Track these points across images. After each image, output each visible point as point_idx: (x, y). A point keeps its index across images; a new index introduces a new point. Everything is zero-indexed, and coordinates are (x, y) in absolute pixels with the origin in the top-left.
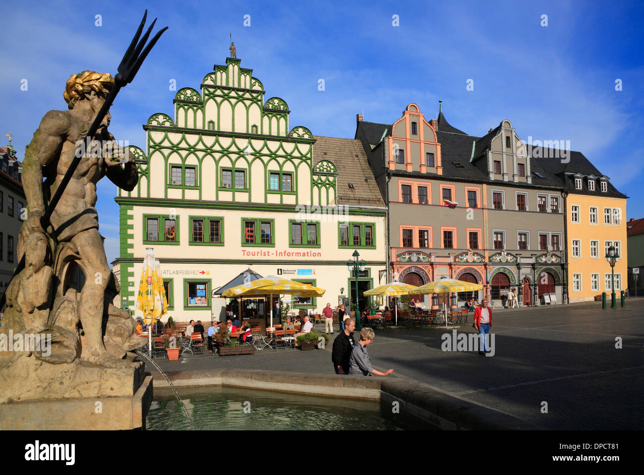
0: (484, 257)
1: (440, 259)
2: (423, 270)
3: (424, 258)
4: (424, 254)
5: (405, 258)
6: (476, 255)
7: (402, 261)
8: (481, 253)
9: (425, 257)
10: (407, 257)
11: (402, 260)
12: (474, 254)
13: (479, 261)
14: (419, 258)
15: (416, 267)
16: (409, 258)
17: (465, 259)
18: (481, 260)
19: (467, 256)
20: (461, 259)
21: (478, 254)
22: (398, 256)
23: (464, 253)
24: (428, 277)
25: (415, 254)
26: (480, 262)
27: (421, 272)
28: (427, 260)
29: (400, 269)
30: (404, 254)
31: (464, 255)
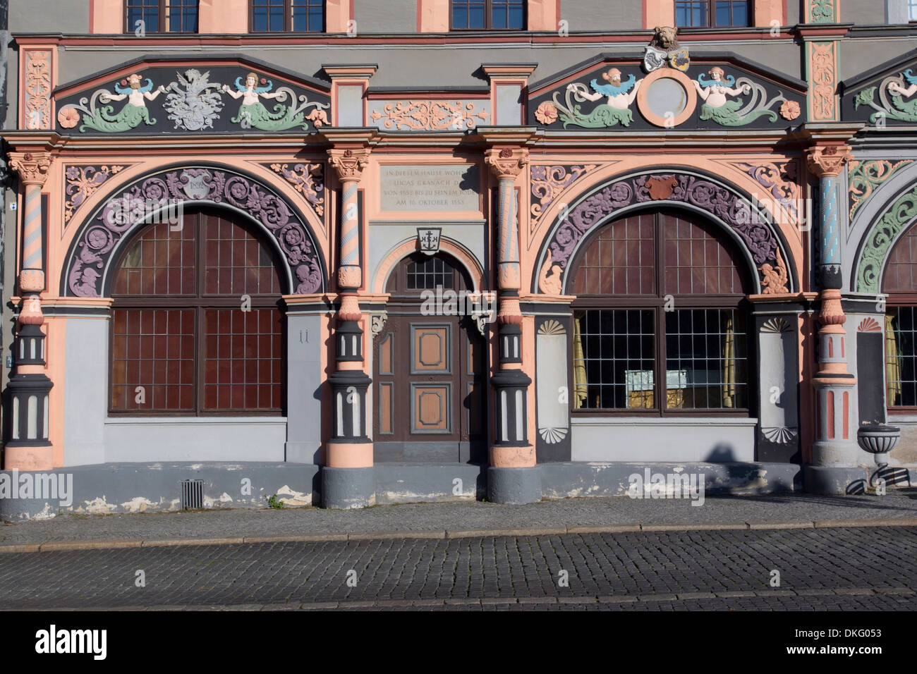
0: (797, 90)
1: (404, 106)
2: (266, 188)
3: (269, 104)
4: (272, 75)
5: (118, 106)
6: (717, 72)
7: (100, 125)
8: (781, 59)
9: (280, 94)
10: (138, 98)
11: (96, 120)
12: (700, 66)
13: (744, 117)
14: (231, 107)
15: (214, 168)
16: (157, 107)
17: (620, 103)
18: (764, 108)
19: (640, 85)
20: (588, 107)
21: (736, 66)
22: (62, 95)
23: (610, 60)
24: (310, 234)
25: (199, 81)
26: (762, 122)
27: (257, 200)
28: (293, 117)
29: (83, 183)
30: (114, 78)
31: (616, 74)
